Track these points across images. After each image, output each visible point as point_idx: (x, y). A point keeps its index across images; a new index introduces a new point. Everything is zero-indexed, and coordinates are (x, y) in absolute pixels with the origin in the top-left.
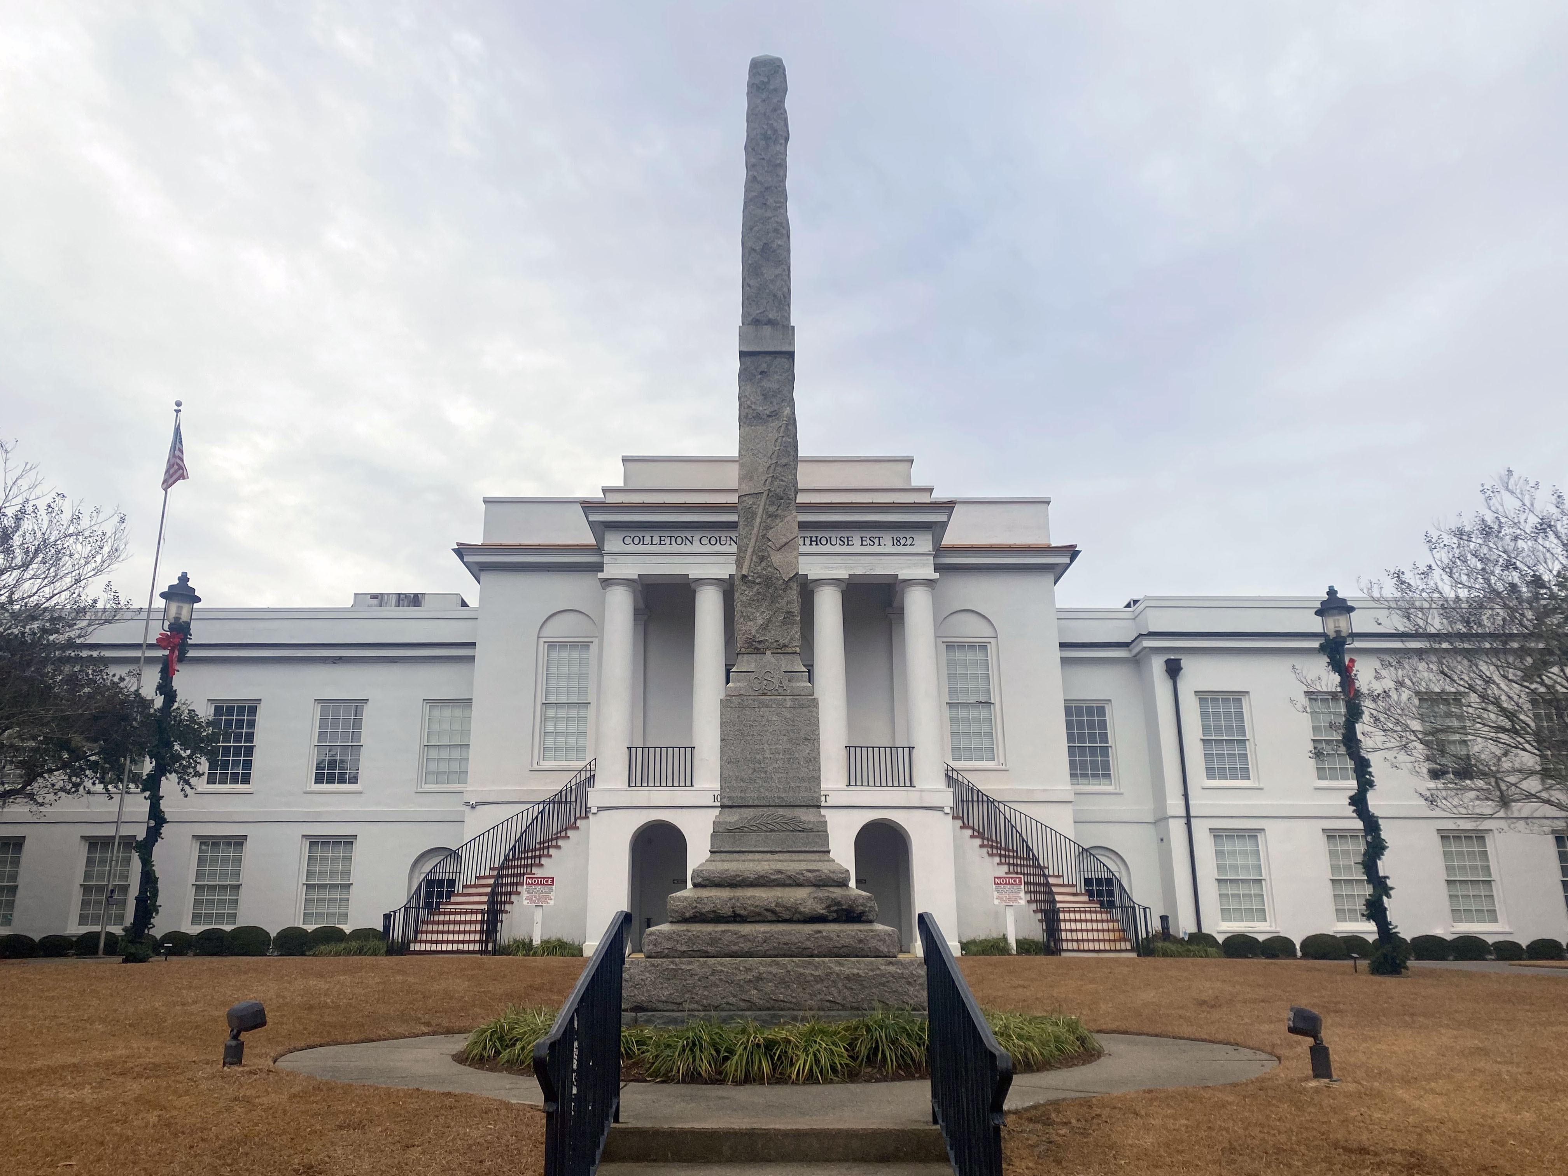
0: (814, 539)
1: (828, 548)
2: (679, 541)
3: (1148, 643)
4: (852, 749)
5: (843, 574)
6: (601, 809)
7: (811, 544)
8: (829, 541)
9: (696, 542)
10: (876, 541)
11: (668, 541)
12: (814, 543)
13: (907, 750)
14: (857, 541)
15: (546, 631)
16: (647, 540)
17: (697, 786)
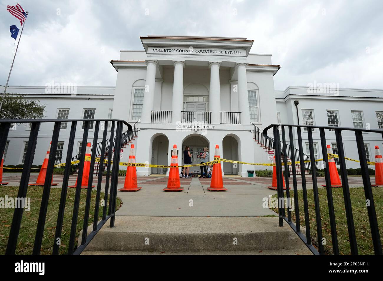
0: (211, 51)
1: (215, 54)
2: (170, 51)
3: (291, 97)
4: (222, 113)
5: (220, 61)
6: (141, 129)
7: (210, 53)
8: (216, 52)
9: (175, 51)
10: (230, 52)
11: (167, 50)
12: (211, 52)
13: (239, 113)
14: (224, 52)
15: (135, 85)
16: (161, 50)
17: (172, 123)
